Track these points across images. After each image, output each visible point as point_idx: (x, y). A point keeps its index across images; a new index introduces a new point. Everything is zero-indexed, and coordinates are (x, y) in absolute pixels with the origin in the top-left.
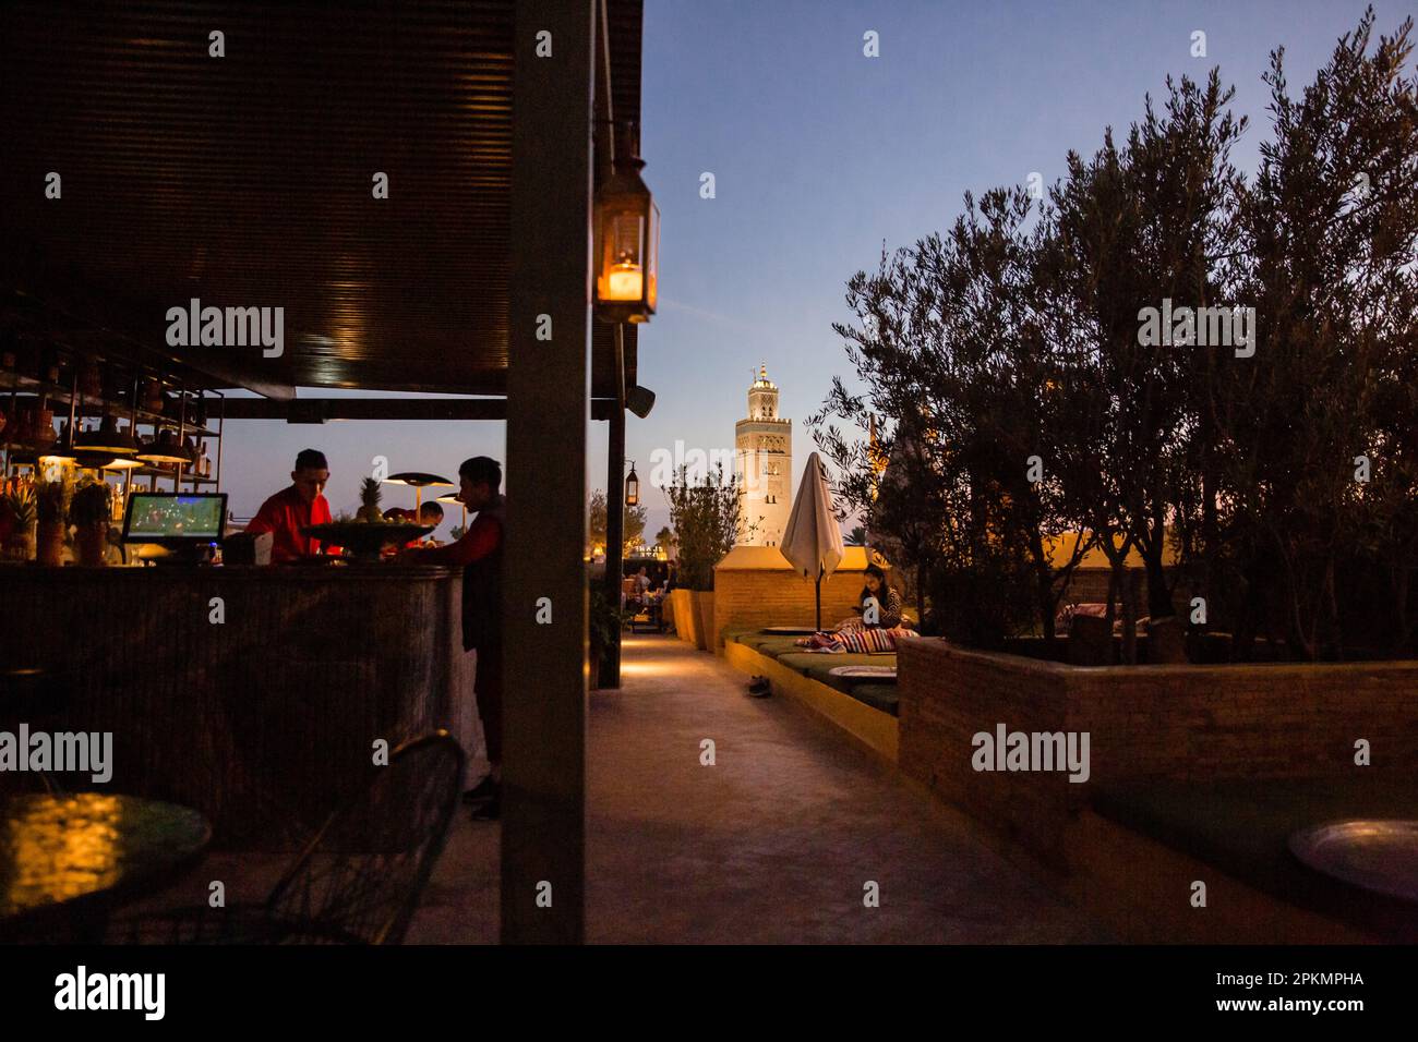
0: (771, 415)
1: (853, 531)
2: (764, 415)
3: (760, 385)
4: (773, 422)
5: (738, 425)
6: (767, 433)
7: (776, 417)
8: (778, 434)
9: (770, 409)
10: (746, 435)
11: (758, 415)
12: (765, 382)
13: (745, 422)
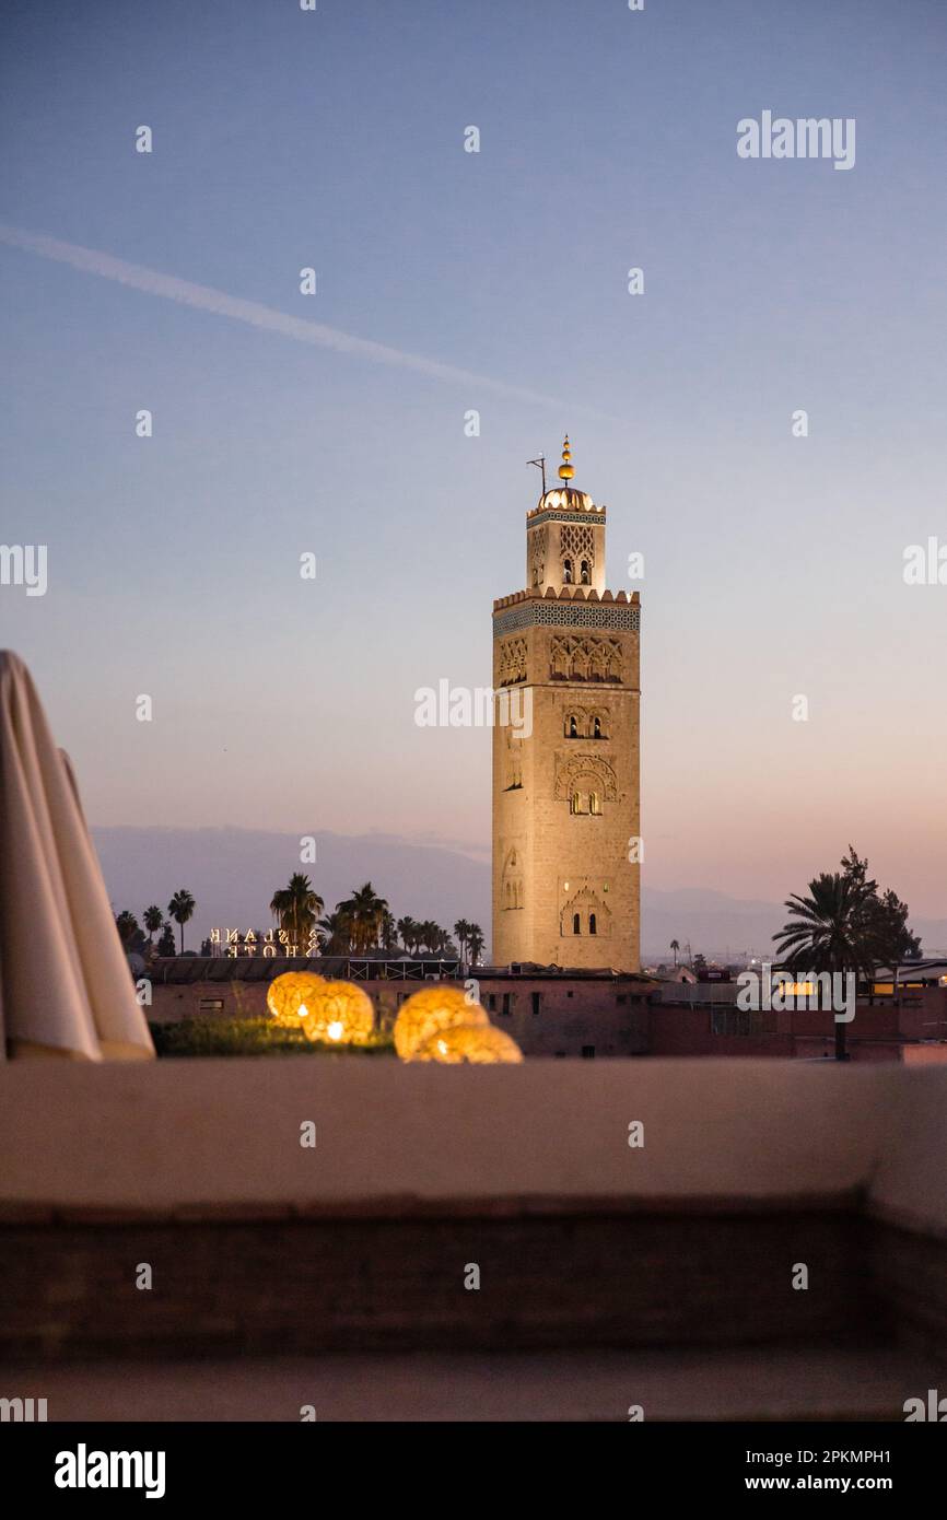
0: (586, 581)
1: (814, 887)
2: (568, 580)
3: (557, 500)
4: (593, 598)
5: (500, 606)
6: (576, 629)
7: (600, 585)
8: (604, 633)
9: (585, 565)
10: (518, 633)
11: (552, 580)
12: (570, 493)
13: (518, 599)
